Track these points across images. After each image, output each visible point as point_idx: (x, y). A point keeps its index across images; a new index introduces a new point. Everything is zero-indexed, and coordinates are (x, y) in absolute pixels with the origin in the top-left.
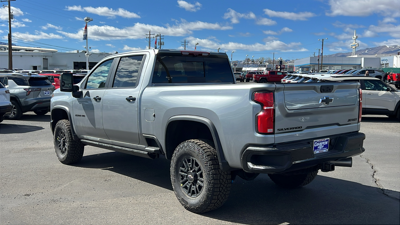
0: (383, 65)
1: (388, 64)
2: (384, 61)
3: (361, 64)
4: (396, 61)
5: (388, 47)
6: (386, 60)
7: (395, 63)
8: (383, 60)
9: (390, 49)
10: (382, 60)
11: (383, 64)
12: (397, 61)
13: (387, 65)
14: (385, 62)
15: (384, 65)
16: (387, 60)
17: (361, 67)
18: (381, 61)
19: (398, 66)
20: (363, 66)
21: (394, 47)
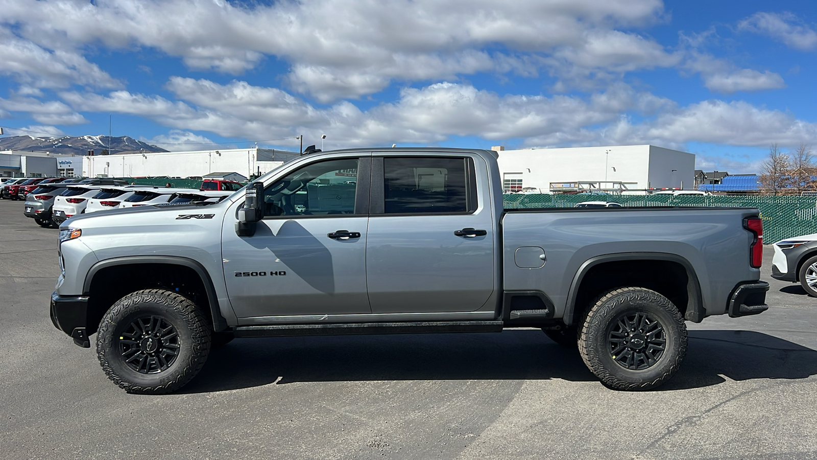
0: (62, 172)
1: (72, 170)
2: (64, 165)
3: (20, 168)
4: (87, 167)
5: (33, 138)
6: (67, 163)
7: (85, 168)
8: (62, 163)
9: (37, 142)
10: (60, 163)
11: (63, 170)
12: (89, 166)
13: (71, 172)
14: (65, 167)
15: (65, 172)
16: (71, 163)
17: (21, 173)
18: (58, 164)
19: (92, 174)
20: (24, 171)
21: (44, 140)
